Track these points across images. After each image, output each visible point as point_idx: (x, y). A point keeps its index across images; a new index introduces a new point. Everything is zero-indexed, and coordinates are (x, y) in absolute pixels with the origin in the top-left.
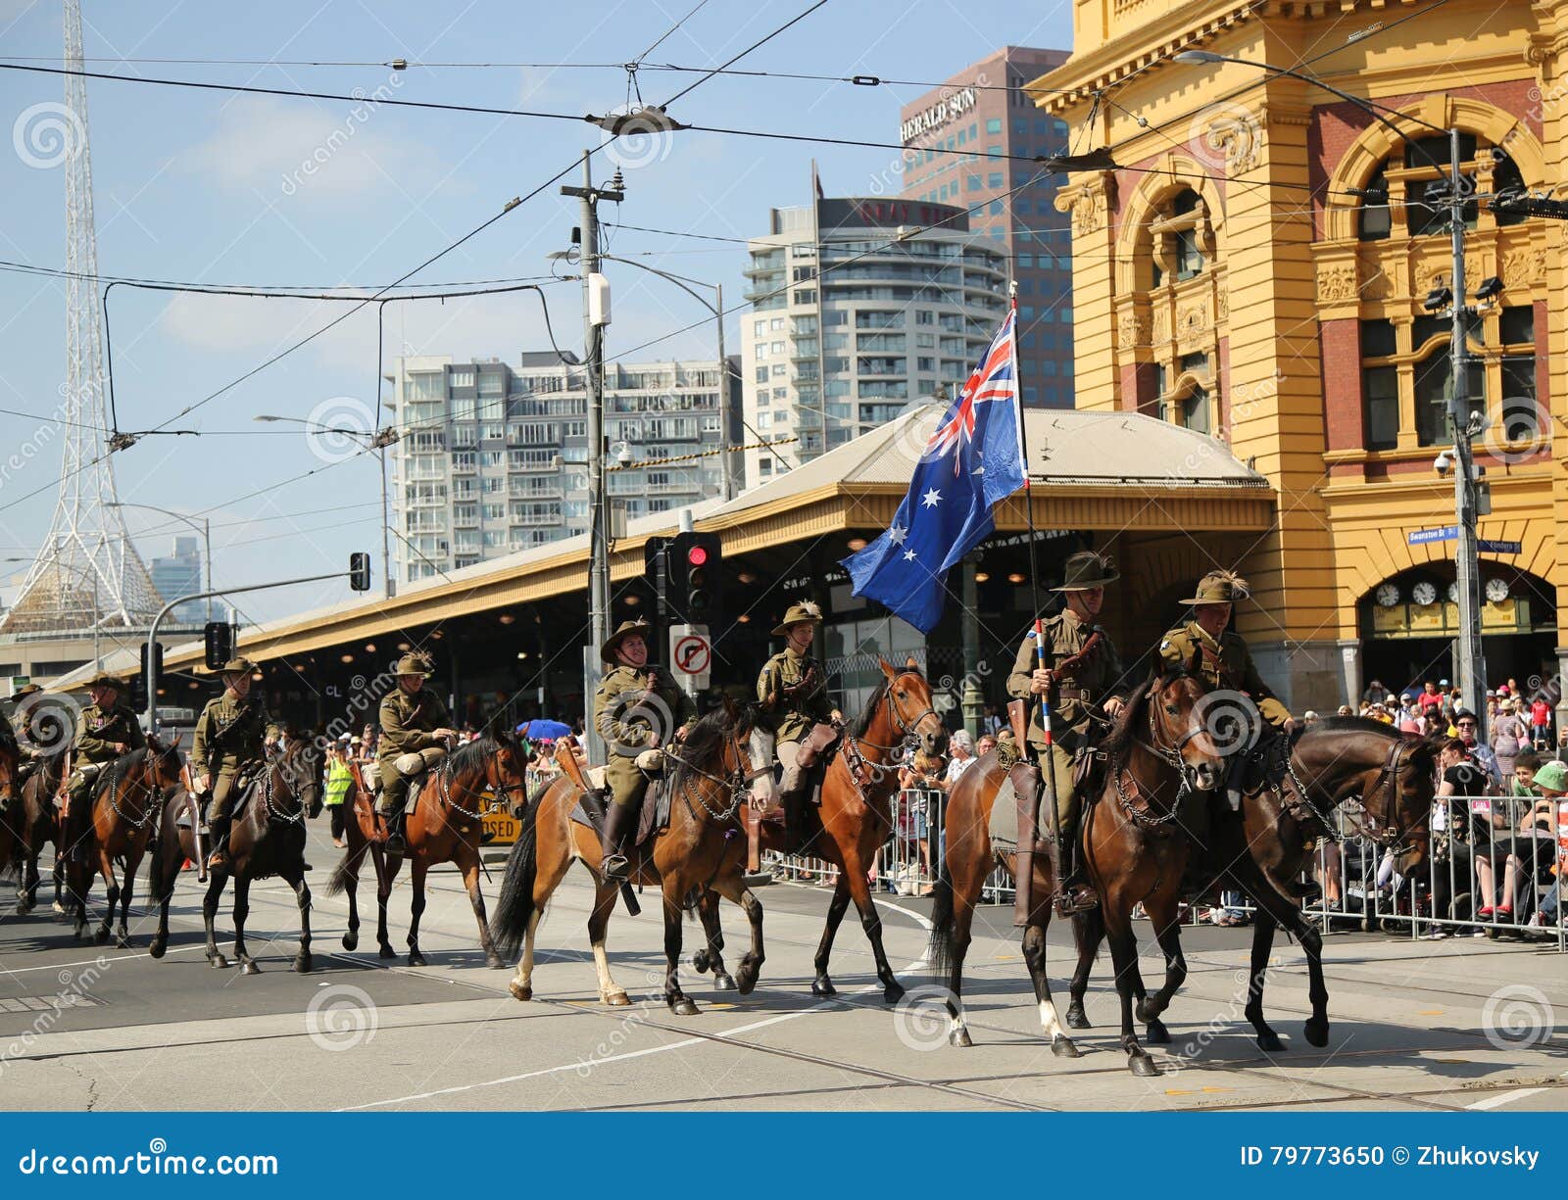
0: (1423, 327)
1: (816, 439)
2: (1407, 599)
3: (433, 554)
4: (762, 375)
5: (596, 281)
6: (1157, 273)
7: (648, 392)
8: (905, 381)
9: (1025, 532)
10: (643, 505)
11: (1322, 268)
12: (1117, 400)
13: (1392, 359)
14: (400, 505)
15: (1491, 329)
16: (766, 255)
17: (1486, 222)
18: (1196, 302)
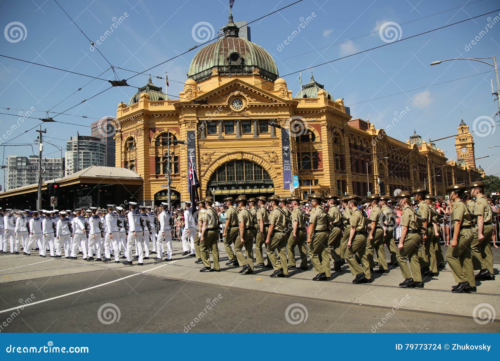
0: (164, 158)
1: (76, 170)
2: (161, 194)
3: (13, 185)
4: (68, 160)
5: (41, 145)
6: (128, 149)
7: (50, 162)
8: (90, 162)
9: (107, 184)
10: (49, 179)
11: (150, 149)
12: (121, 166)
13: (159, 162)
14: (8, 178)
15: (173, 159)
16: (70, 143)
17: (172, 145)
18: (133, 153)
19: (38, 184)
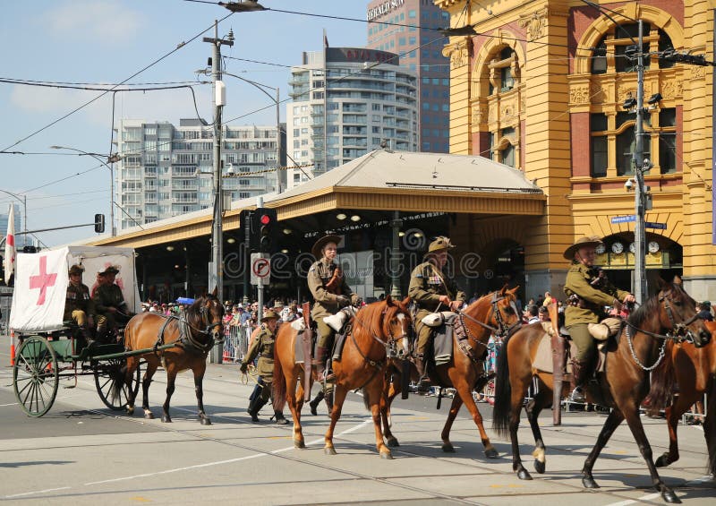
0: (621, 117)
1: (322, 165)
2: (609, 250)
3: (134, 215)
4: (296, 133)
5: (219, 84)
6: (491, 88)
7: (241, 140)
8: (366, 138)
9: (423, 213)
10: (237, 195)
11: (572, 87)
12: (470, 150)
13: (605, 133)
14: (119, 191)
15: (655, 119)
16: (300, 74)
17: (654, 66)
18: (510, 103)
19: (210, 211)
